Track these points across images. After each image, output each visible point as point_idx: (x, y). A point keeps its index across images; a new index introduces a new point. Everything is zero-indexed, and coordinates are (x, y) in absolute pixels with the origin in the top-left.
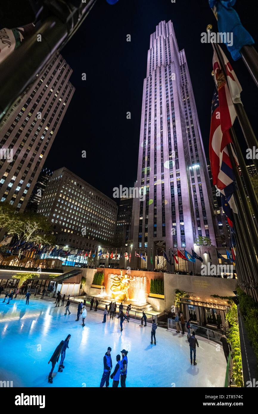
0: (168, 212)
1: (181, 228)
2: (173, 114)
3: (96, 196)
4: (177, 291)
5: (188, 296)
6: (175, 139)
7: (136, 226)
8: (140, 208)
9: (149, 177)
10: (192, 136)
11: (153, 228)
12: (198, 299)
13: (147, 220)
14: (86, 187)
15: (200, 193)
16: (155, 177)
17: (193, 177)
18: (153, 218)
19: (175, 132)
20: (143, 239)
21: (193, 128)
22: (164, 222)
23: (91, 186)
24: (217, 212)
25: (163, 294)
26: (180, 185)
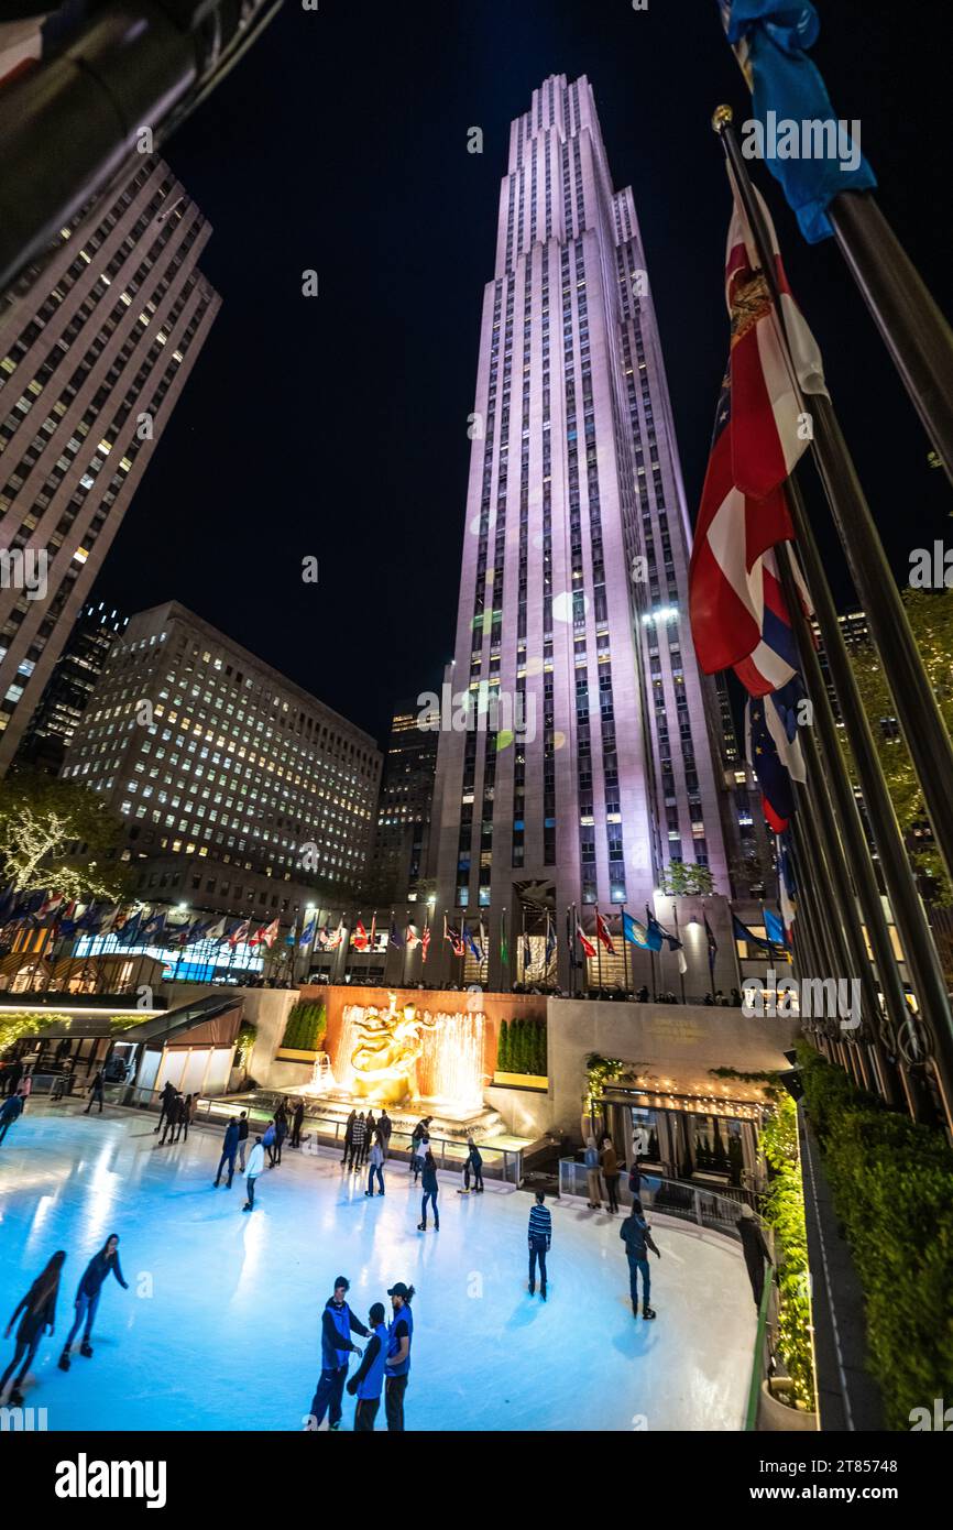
0: (567, 778)
1: (609, 835)
2: (589, 419)
3: (298, 717)
4: (595, 1061)
5: (630, 1077)
6: (595, 513)
7: (449, 828)
8: (463, 759)
9: (498, 649)
10: (653, 505)
11: (511, 833)
12: (667, 1084)
13: (488, 807)
14: (263, 678)
15: (679, 708)
16: (521, 650)
17: (654, 651)
18: (512, 800)
19: (594, 486)
20: (474, 877)
21: (657, 474)
22: (549, 812)
23: (279, 675)
24: (735, 778)
25: (546, 1075)
26: (609, 678)
